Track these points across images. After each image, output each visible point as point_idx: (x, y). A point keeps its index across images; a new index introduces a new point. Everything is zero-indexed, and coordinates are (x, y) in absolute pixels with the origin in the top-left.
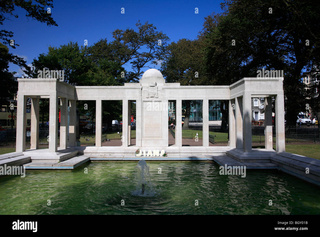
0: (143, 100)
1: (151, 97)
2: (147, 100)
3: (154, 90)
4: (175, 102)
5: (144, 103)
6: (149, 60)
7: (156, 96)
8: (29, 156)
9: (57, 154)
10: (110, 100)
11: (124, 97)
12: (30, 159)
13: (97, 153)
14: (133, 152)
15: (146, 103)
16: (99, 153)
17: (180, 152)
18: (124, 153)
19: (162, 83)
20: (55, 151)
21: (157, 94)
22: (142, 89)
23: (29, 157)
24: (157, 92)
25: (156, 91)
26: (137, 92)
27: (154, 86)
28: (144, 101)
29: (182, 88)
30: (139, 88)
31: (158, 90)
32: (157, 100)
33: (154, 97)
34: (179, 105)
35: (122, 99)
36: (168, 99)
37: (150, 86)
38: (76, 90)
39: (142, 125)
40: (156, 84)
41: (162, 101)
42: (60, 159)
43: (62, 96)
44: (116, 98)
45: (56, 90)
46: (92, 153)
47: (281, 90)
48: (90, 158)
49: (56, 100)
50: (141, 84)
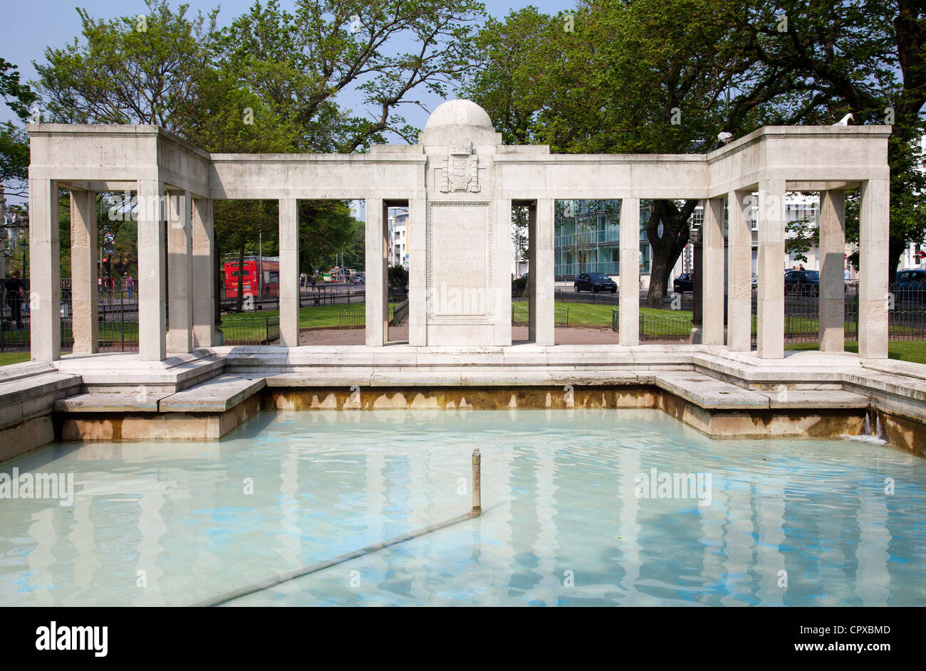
0: (432, 198)
1: (457, 190)
2: (443, 198)
3: (466, 169)
4: (532, 204)
5: (435, 209)
6: (420, 81)
7: (472, 186)
8: (78, 374)
9: (167, 369)
10: (324, 198)
11: (369, 190)
12: (79, 382)
15: (441, 208)
17: (550, 362)
18: (373, 366)
19: (490, 144)
20: (159, 360)
21: (474, 179)
22: (427, 165)
23: (76, 378)
24: (474, 174)
25: (471, 172)
26: (414, 172)
27: (468, 155)
28: (434, 203)
29: (556, 163)
30: (418, 162)
31: (478, 169)
32: (477, 198)
33: (465, 188)
34: (545, 217)
35: (363, 197)
36: (511, 197)
37: (453, 155)
38: (211, 166)
39: (428, 277)
40: (472, 147)
41: (492, 204)
42: (177, 384)
43: (173, 183)
44: (343, 192)
45: (157, 163)
46: (270, 366)
47: (881, 166)
48: (265, 380)
49: (159, 195)
50: (423, 147)
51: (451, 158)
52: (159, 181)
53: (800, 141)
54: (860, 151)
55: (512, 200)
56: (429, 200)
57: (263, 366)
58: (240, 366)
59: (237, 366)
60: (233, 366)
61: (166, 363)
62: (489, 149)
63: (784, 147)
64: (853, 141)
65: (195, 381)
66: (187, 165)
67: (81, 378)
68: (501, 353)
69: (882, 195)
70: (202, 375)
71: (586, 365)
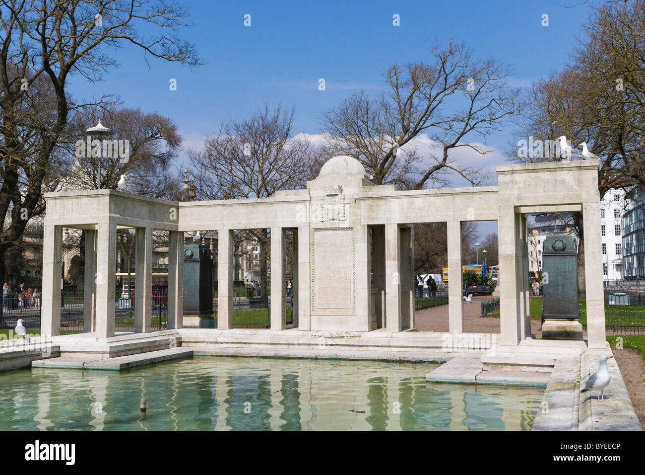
0: (313, 226)
1: (330, 220)
2: (321, 226)
3: (337, 203)
4: (382, 227)
7: (341, 217)
11: (273, 222)
12: (57, 350)
13: (217, 343)
14: (288, 342)
15: (320, 232)
16: (222, 343)
17: (391, 345)
18: (271, 344)
19: (354, 186)
20: (106, 336)
21: (342, 211)
22: (310, 203)
23: (56, 347)
24: (342, 208)
25: (340, 206)
26: (302, 209)
27: (337, 195)
28: (316, 230)
29: (399, 197)
30: (306, 201)
31: (344, 204)
32: (344, 225)
33: (335, 218)
34: (392, 237)
35: (269, 227)
36: (366, 224)
37: (327, 195)
38: (180, 210)
39: (312, 281)
40: (341, 189)
41: (355, 229)
42: (110, 353)
43: (128, 224)
44: (257, 223)
45: (109, 213)
46: (207, 342)
47: (592, 192)
48: (192, 352)
49: (109, 233)
50: (309, 191)
51: (326, 197)
52: (110, 223)
53: (525, 175)
54: (574, 180)
55: (368, 225)
56: (311, 227)
57: (203, 342)
58: (190, 342)
59: (188, 342)
60: (185, 342)
61: (111, 339)
62: (353, 189)
63: (512, 181)
64: (569, 173)
65: (138, 351)
66: (150, 212)
67: (59, 347)
68: (359, 337)
69: (595, 215)
70: (148, 347)
71: (417, 347)
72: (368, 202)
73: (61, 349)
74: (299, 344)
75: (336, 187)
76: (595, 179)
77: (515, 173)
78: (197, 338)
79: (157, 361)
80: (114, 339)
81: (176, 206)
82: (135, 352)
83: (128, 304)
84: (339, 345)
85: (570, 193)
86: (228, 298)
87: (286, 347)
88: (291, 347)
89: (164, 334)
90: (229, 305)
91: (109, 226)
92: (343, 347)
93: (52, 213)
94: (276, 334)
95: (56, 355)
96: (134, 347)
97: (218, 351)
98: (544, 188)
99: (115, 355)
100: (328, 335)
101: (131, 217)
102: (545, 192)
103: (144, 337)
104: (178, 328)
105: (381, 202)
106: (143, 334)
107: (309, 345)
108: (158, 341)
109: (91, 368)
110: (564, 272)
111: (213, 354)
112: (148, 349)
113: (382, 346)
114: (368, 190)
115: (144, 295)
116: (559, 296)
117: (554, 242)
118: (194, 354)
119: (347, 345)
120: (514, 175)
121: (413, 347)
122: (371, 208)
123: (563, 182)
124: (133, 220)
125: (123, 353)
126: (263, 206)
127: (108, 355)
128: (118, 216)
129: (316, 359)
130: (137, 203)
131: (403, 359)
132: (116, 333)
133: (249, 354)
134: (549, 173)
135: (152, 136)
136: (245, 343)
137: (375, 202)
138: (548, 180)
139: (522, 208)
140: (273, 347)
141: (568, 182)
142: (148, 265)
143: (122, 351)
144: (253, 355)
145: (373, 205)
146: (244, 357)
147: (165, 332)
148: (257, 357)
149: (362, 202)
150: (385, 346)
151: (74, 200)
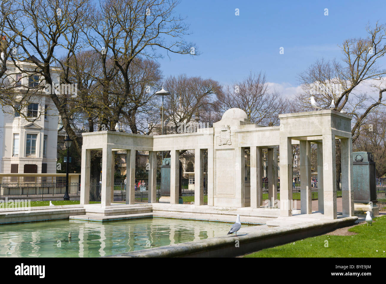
0: (215, 148)
1: (224, 144)
2: (219, 148)
3: (227, 135)
4: (248, 148)
5: (218, 152)
7: (229, 143)
11: (196, 146)
13: (168, 211)
14: (200, 212)
16: (170, 211)
17: (250, 215)
18: (193, 212)
20: (105, 205)
21: (229, 140)
22: (214, 135)
25: (228, 137)
26: (209, 139)
28: (217, 150)
30: (210, 134)
31: (230, 135)
32: (230, 147)
33: (226, 143)
34: (254, 153)
35: (194, 149)
36: (241, 146)
37: (222, 131)
38: (154, 140)
39: (214, 179)
40: (229, 127)
41: (235, 149)
42: (105, 214)
43: (120, 148)
44: (189, 147)
45: (107, 143)
46: (164, 211)
47: (328, 128)
48: (152, 215)
49: (107, 153)
50: (214, 128)
51: (222, 132)
52: (107, 148)
53: (293, 120)
54: (318, 122)
55: (242, 147)
56: (214, 149)
57: (162, 210)
58: (156, 210)
59: (155, 210)
60: (154, 210)
61: (108, 207)
62: (235, 127)
63: (287, 123)
64: (316, 118)
65: (123, 213)
66: (134, 141)
67: (85, 210)
68: (236, 210)
69: (329, 142)
70: (130, 212)
71: (264, 217)
72: (242, 134)
73: (86, 211)
74: (206, 213)
75: (226, 126)
76: (329, 121)
77: (289, 118)
78: (159, 208)
79: (127, 219)
80: (110, 207)
81: (151, 138)
82: (121, 214)
83: (144, 190)
84: (225, 214)
85: (316, 129)
86: (175, 187)
87: (200, 214)
88: (202, 214)
89: (142, 205)
90: (175, 191)
91: (107, 149)
92: (227, 215)
93: (85, 143)
94: (196, 207)
95: (84, 214)
96: (120, 211)
97: (163, 215)
98: (303, 127)
99: (108, 214)
100: (221, 209)
101: (121, 144)
102: (303, 129)
103: (129, 206)
104: (153, 203)
105: (248, 134)
106: (130, 205)
107: (211, 214)
108: (136, 209)
109: (91, 220)
110: (362, 174)
111: (161, 217)
112: (130, 213)
113: (246, 216)
114: (242, 127)
115: (130, 185)
116: (359, 189)
117: (356, 156)
118: (153, 216)
119: (229, 215)
120: (288, 119)
121: (262, 217)
122: (243, 137)
123: (313, 123)
124: (123, 146)
125: (113, 214)
126: (191, 137)
127: (104, 215)
128: (113, 144)
129: (208, 221)
130: (125, 137)
131: (249, 223)
132: (111, 204)
133: (177, 217)
134: (305, 118)
135: (208, 92)
136: (181, 212)
137: (246, 134)
138: (305, 122)
139: (308, 137)
140: (194, 214)
141: (316, 123)
142: (132, 169)
143: (113, 213)
144: (179, 218)
145: (244, 136)
146: (175, 219)
147: (143, 205)
148: (181, 219)
149: (239, 134)
150: (247, 216)
151: (94, 137)
